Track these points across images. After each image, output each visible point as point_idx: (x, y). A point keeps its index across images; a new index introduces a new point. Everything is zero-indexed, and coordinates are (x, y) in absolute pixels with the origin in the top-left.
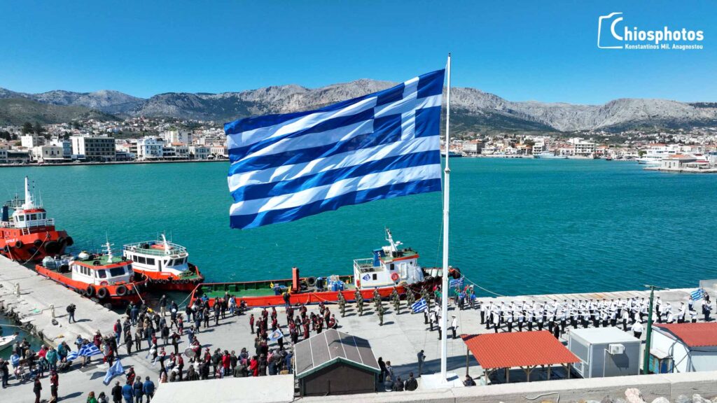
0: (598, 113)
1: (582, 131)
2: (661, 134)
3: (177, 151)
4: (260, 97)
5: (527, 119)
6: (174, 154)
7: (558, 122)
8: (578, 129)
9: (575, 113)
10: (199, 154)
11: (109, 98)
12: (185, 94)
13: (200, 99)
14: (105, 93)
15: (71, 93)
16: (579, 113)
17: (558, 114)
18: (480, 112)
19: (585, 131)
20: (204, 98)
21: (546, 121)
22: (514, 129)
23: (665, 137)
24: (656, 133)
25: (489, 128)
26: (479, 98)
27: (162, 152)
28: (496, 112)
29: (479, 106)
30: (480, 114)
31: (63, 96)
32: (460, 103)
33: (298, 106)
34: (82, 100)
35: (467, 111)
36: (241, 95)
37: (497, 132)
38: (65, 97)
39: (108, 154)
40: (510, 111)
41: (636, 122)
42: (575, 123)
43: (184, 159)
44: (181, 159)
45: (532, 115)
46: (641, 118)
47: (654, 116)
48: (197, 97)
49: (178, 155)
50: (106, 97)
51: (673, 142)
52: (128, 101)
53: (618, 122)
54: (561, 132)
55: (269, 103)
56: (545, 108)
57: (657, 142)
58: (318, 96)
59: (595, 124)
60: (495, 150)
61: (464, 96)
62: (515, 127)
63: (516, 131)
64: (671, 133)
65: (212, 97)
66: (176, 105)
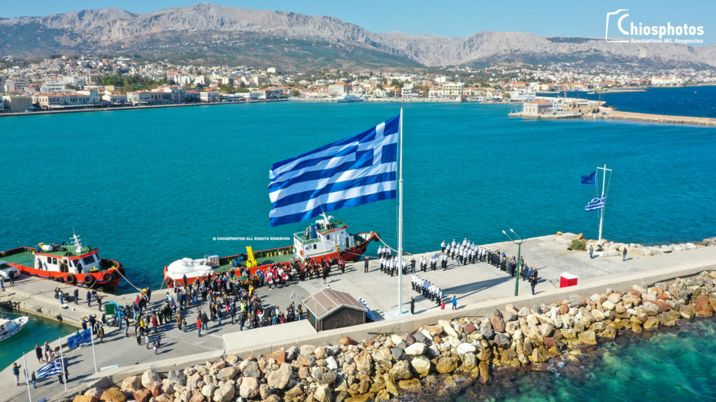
0: (462, 47)
1: (448, 67)
2: (522, 70)
4: (70, 23)
7: (423, 57)
8: (444, 64)
9: (440, 46)
16: (444, 46)
18: (341, 44)
19: (451, 67)
22: (378, 65)
23: (526, 74)
24: (517, 69)
25: (352, 63)
26: (339, 28)
28: (358, 45)
29: (339, 37)
30: (341, 47)
32: (319, 33)
33: (122, 35)
35: (327, 44)
36: (45, 20)
37: (361, 68)
40: (374, 44)
41: (499, 57)
42: (440, 58)
45: (396, 48)
46: (503, 53)
47: (516, 51)
51: (532, 79)
53: (482, 56)
54: (426, 67)
55: (83, 31)
56: (410, 41)
57: (519, 79)
58: (147, 23)
59: (460, 59)
60: (364, 93)
61: (323, 26)
62: (379, 62)
63: (381, 66)
64: (532, 69)
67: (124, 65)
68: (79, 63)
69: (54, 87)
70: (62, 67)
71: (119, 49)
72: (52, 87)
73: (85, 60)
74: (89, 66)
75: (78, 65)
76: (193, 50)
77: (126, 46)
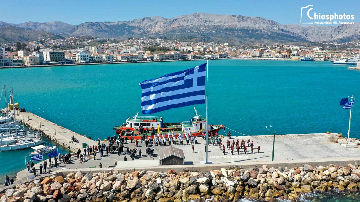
0: (334, 31)
1: (323, 42)
3: (97, 58)
4: (139, 23)
5: (292, 35)
6: (95, 60)
7: (310, 36)
9: (320, 31)
10: (108, 59)
11: (56, 25)
12: (97, 22)
13: (106, 25)
14: (54, 23)
15: (37, 23)
16: (323, 31)
17: (310, 32)
18: (265, 31)
19: (325, 42)
20: (108, 24)
21: (303, 36)
22: (284, 41)
25: (269, 40)
26: (264, 23)
27: (89, 59)
28: (274, 31)
29: (264, 27)
31: (32, 25)
32: (253, 25)
33: (160, 28)
34: (43, 27)
35: (257, 31)
36: (129, 22)
37: (273, 43)
38: (33, 25)
39: (62, 60)
40: (282, 30)
41: (356, 36)
42: (320, 37)
43: (100, 62)
44: (99, 62)
45: (295, 32)
46: (359, 34)
48: (104, 24)
49: (97, 60)
50: (55, 24)
52: (67, 27)
53: (346, 36)
54: (312, 42)
55: (144, 27)
56: (303, 28)
58: (171, 22)
59: (332, 38)
60: (270, 55)
61: (255, 22)
65: (112, 24)
66: (93, 29)
67: (158, 42)
68: (140, 41)
69: (126, 52)
70: (132, 43)
71: (159, 34)
72: (125, 52)
73: (142, 40)
74: (143, 43)
75: (139, 42)
76: (191, 35)
77: (161, 33)
